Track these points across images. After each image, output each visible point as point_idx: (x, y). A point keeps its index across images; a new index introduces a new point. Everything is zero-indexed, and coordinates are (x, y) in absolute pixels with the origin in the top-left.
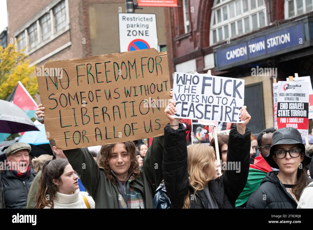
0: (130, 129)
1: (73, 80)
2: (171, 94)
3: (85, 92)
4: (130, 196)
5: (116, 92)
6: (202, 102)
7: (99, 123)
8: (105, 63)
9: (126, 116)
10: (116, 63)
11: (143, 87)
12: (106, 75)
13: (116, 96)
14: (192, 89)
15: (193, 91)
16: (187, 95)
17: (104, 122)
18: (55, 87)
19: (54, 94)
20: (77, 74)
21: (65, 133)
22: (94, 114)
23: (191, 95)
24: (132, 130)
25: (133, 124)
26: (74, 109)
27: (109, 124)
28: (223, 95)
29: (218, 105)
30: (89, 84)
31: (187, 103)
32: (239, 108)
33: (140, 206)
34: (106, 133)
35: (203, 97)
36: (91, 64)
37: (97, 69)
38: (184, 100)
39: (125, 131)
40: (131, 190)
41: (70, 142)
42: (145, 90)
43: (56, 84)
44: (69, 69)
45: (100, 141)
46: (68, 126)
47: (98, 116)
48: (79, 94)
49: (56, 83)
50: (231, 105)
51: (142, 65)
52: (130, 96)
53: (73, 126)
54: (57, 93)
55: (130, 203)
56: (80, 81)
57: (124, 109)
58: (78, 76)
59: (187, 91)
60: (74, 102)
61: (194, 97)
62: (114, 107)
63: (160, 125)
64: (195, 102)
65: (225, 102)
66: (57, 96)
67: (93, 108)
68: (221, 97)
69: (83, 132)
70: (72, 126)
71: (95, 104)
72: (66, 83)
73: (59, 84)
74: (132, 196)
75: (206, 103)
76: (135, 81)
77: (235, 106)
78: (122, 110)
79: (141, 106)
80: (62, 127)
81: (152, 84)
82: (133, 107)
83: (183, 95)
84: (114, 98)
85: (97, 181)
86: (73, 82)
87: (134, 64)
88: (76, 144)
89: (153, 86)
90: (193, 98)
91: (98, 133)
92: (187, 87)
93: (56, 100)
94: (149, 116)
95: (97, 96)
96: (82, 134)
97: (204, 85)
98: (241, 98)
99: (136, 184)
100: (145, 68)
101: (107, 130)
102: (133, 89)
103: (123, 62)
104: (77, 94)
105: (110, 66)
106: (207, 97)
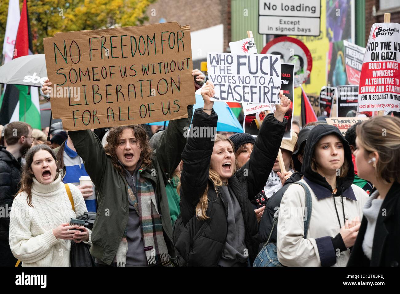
0: (146, 110)
1: (85, 54)
2: (192, 73)
3: (98, 68)
4: (140, 188)
5: (132, 69)
6: (239, 84)
7: (112, 103)
8: (121, 36)
9: (142, 96)
10: (133, 37)
11: (162, 65)
12: (122, 49)
13: (133, 73)
14: (227, 70)
15: (229, 72)
16: (223, 76)
17: (118, 101)
18: (64, 61)
19: (62, 68)
20: (90, 47)
21: (73, 112)
22: (107, 93)
23: (227, 76)
24: (148, 112)
25: (150, 105)
26: (85, 85)
27: (123, 104)
28: (260, 74)
29: (255, 85)
30: (102, 59)
31: (224, 85)
32: (277, 87)
33: (152, 199)
34: (119, 114)
35: (239, 77)
36: (105, 37)
37: (112, 43)
38: (221, 82)
39: (140, 112)
40: (142, 181)
41: (78, 122)
42: (165, 68)
43: (66, 58)
44: (81, 42)
45: (112, 122)
46: (77, 105)
47: (111, 94)
48: (90, 70)
49: (66, 56)
50: (268, 85)
51: (162, 40)
52: (147, 74)
53: (83, 105)
54: (66, 67)
55: (140, 195)
56: (93, 55)
57: (140, 88)
58: (90, 50)
59: (222, 72)
60: (85, 79)
61: (230, 78)
62: (129, 85)
63: (179, 107)
64: (232, 83)
65: (262, 82)
66: (66, 71)
67: (106, 86)
68: (258, 77)
69: (93, 112)
70: (81, 104)
71: (108, 81)
72: (77, 57)
73: (69, 58)
74: (143, 187)
75: (243, 84)
76: (153, 58)
77: (272, 86)
78: (138, 89)
79: (160, 85)
80: (70, 106)
81: (173, 61)
82: (150, 86)
83: (220, 77)
84: (130, 75)
85: (102, 170)
86: (85, 55)
87: (153, 39)
88: (85, 125)
89: (173, 63)
90: (229, 80)
91: (110, 113)
92: (222, 68)
93: (64, 75)
94: (168, 96)
95: (111, 73)
96: (92, 114)
97: (239, 64)
98: (278, 76)
99: (148, 173)
100: (165, 43)
101: (120, 110)
102: (151, 66)
103: (141, 36)
104: (89, 70)
105: (126, 40)
106: (243, 77)
